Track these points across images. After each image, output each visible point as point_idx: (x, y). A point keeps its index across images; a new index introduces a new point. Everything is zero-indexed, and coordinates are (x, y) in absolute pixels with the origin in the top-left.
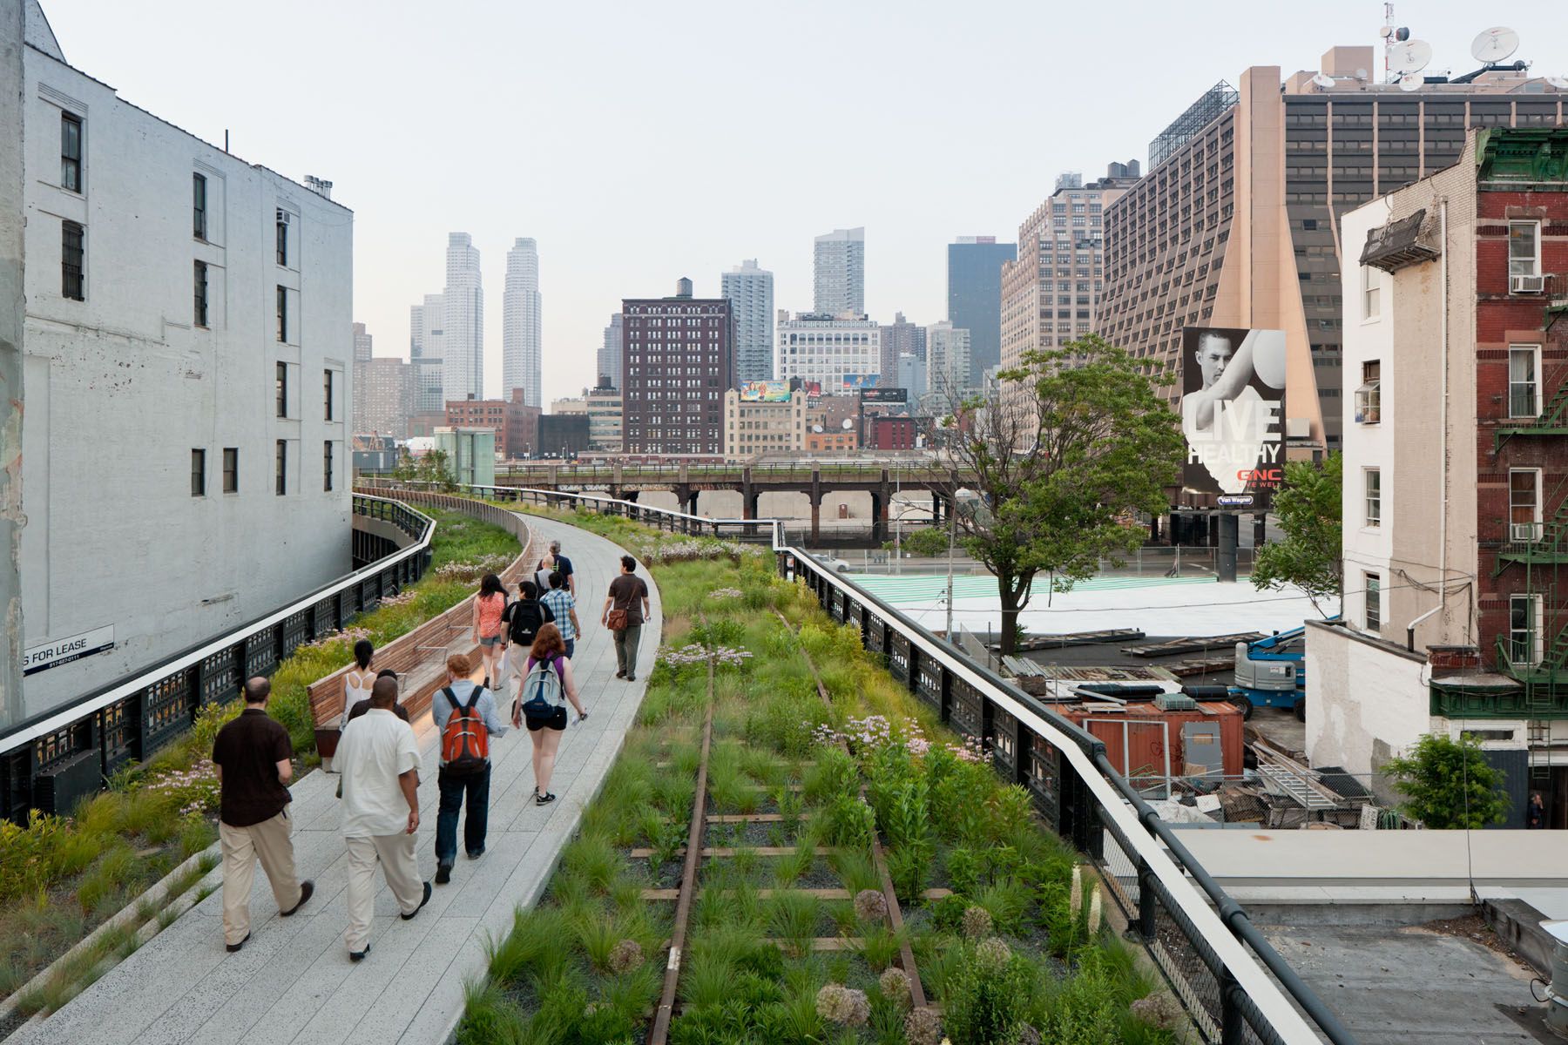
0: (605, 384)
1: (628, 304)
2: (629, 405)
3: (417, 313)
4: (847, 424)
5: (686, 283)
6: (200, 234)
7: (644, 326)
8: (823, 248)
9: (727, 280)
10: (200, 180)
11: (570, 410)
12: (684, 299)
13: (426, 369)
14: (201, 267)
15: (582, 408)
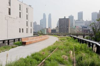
0: (57, 26)
1: (59, 19)
2: (59, 28)
3: (40, 20)
4: (81, 30)
5: (65, 17)
6: (20, 10)
7: (61, 21)
8: (79, 13)
9: (69, 17)
10: (20, 5)
11: (54, 29)
12: (65, 18)
13: (42, 26)
14: (20, 13)
15: (55, 29)
